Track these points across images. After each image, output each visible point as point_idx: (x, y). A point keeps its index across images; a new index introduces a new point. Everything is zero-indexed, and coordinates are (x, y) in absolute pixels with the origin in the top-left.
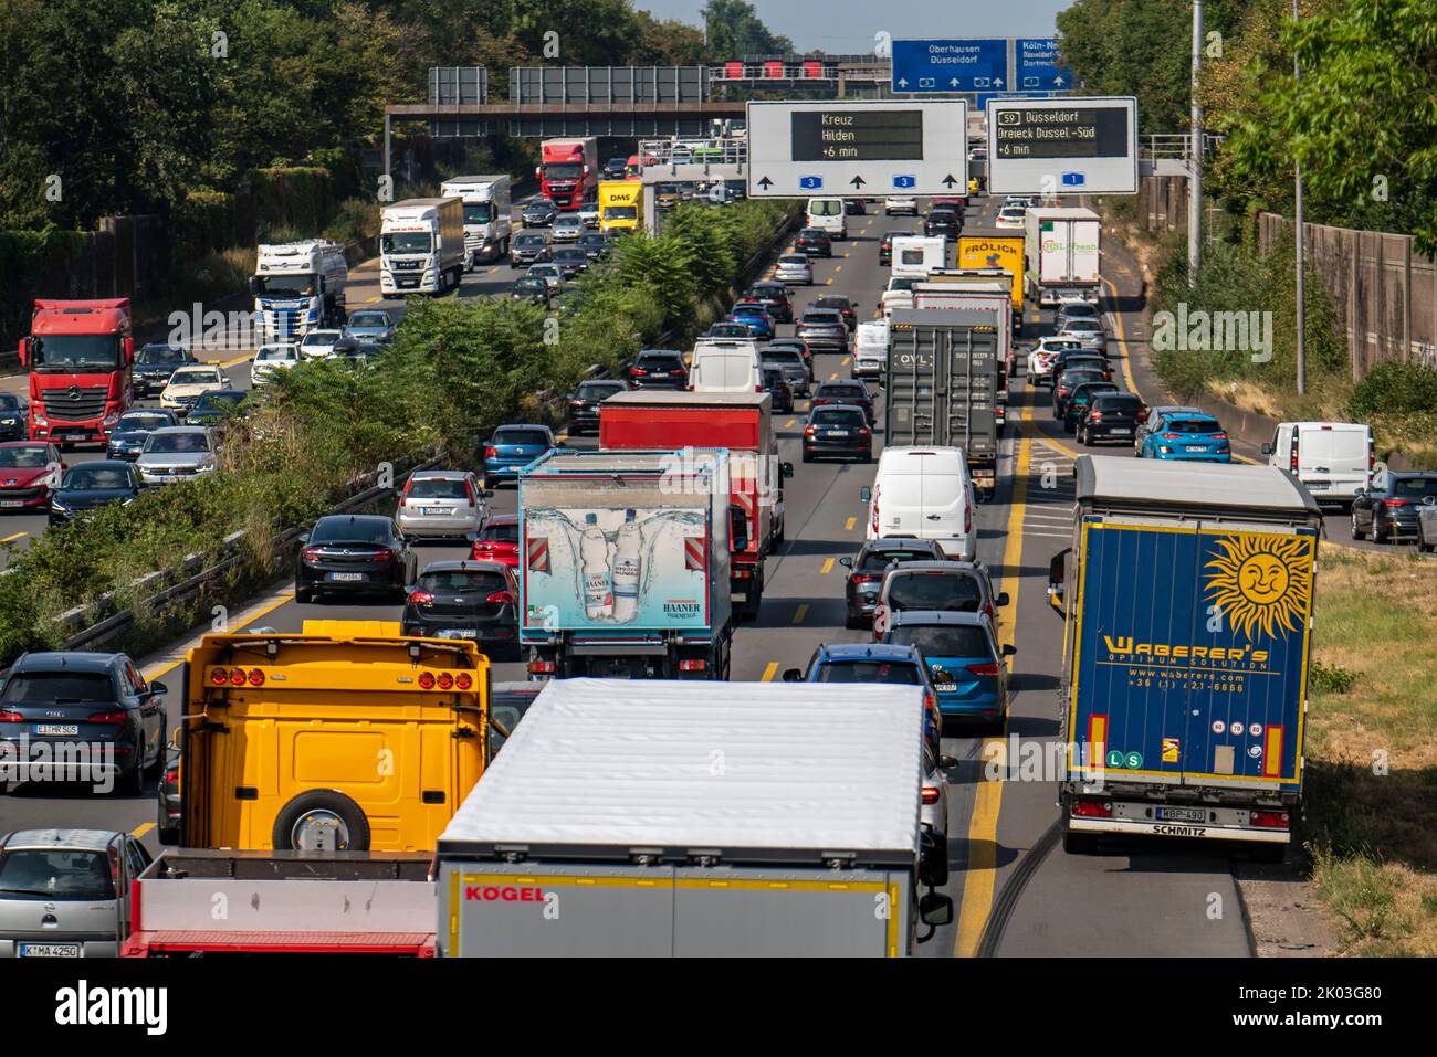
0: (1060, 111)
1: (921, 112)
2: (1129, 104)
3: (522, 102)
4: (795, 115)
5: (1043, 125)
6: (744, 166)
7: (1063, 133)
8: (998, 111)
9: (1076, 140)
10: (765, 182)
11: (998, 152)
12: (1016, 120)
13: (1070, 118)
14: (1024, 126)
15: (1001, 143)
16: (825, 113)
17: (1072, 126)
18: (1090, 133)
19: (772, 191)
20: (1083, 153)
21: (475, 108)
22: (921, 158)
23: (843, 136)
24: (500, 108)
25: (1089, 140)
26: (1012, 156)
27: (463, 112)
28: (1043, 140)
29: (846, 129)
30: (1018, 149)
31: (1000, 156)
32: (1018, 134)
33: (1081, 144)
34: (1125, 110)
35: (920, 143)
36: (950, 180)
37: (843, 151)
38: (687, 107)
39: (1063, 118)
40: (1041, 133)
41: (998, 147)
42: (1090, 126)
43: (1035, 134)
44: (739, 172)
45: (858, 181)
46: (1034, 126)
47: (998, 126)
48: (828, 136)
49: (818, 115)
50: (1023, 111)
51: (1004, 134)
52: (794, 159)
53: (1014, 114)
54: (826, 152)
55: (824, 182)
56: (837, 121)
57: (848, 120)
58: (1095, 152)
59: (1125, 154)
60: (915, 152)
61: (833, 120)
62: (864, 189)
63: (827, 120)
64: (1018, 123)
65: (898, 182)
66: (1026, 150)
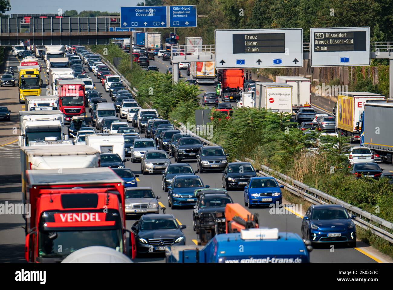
0: (339, 33)
1: (284, 34)
2: (367, 30)
4: (234, 35)
5: (332, 39)
6: (213, 55)
7: (341, 42)
8: (315, 33)
9: (345, 44)
10: (222, 62)
11: (315, 49)
12: (322, 37)
13: (343, 36)
14: (325, 39)
15: (316, 46)
16: (246, 34)
17: (344, 39)
18: (351, 42)
19: (225, 66)
20: (349, 49)
22: (284, 52)
23: (254, 44)
25: (351, 44)
26: (320, 51)
28: (333, 45)
29: (254, 40)
30: (322, 48)
31: (316, 51)
32: (323, 42)
33: (348, 46)
34: (365, 32)
35: (284, 46)
36: (296, 61)
37: (253, 49)
39: (341, 36)
40: (332, 42)
41: (315, 48)
42: (351, 39)
43: (329, 42)
45: (259, 61)
46: (329, 39)
47: (315, 39)
48: (247, 43)
49: (244, 35)
50: (325, 33)
51: (317, 42)
52: (234, 52)
53: (321, 34)
54: (246, 50)
55: (246, 62)
56: (251, 37)
57: (255, 37)
58: (353, 49)
59: (365, 50)
60: (282, 49)
61: (249, 37)
62: (262, 65)
63: (247, 37)
64: (323, 38)
65: (275, 62)
66: (326, 48)
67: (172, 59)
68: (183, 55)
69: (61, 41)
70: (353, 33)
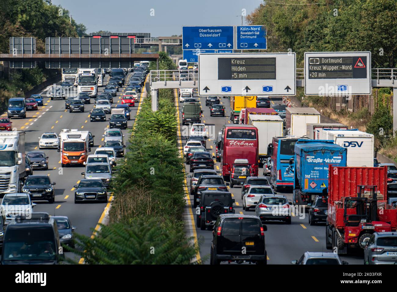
1: (275, 58)
2: (368, 55)
3: (51, 53)
4: (220, 59)
6: (196, 81)
7: (336, 68)
8: (309, 58)
9: (342, 71)
10: (206, 89)
11: (309, 76)
13: (339, 61)
14: (321, 64)
15: (310, 72)
16: (233, 58)
17: (340, 65)
19: (209, 93)
20: (347, 76)
21: (30, 55)
22: (275, 79)
23: (241, 69)
24: (41, 56)
25: (348, 71)
26: (318, 78)
27: (25, 57)
29: (242, 65)
31: (310, 78)
33: (346, 73)
35: (275, 72)
36: (288, 88)
37: (241, 75)
38: (124, 56)
39: (336, 61)
41: (309, 74)
42: (348, 65)
44: (195, 85)
45: (247, 88)
46: (325, 65)
47: (309, 65)
48: (234, 68)
49: (230, 59)
50: (320, 58)
51: (312, 68)
52: (220, 78)
53: (316, 60)
54: (233, 76)
55: (232, 89)
56: (238, 62)
57: (243, 62)
58: (352, 76)
59: (365, 77)
60: (272, 75)
61: (236, 62)
62: (250, 92)
63: (234, 61)
64: (318, 63)
65: (265, 89)
66: (324, 75)
67: (151, 85)
68: (164, 80)
69: (80, 63)
70: (352, 58)
